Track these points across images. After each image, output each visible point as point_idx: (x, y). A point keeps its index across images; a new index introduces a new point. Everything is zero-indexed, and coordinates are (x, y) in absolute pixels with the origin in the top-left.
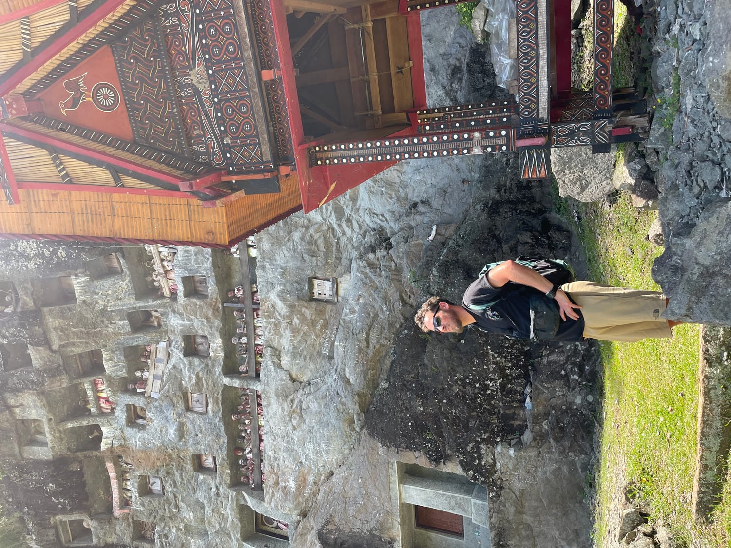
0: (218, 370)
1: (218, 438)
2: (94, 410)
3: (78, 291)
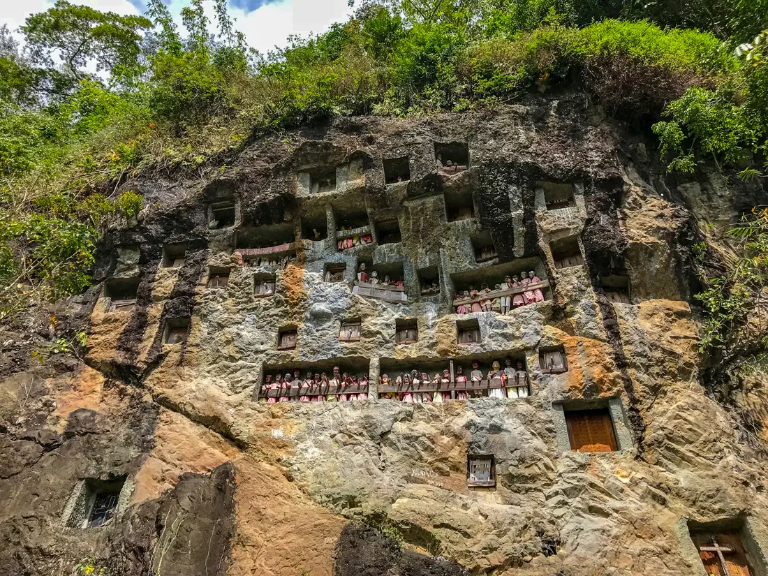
0: (385, 353)
1: (314, 352)
2: (341, 234)
3: (459, 222)
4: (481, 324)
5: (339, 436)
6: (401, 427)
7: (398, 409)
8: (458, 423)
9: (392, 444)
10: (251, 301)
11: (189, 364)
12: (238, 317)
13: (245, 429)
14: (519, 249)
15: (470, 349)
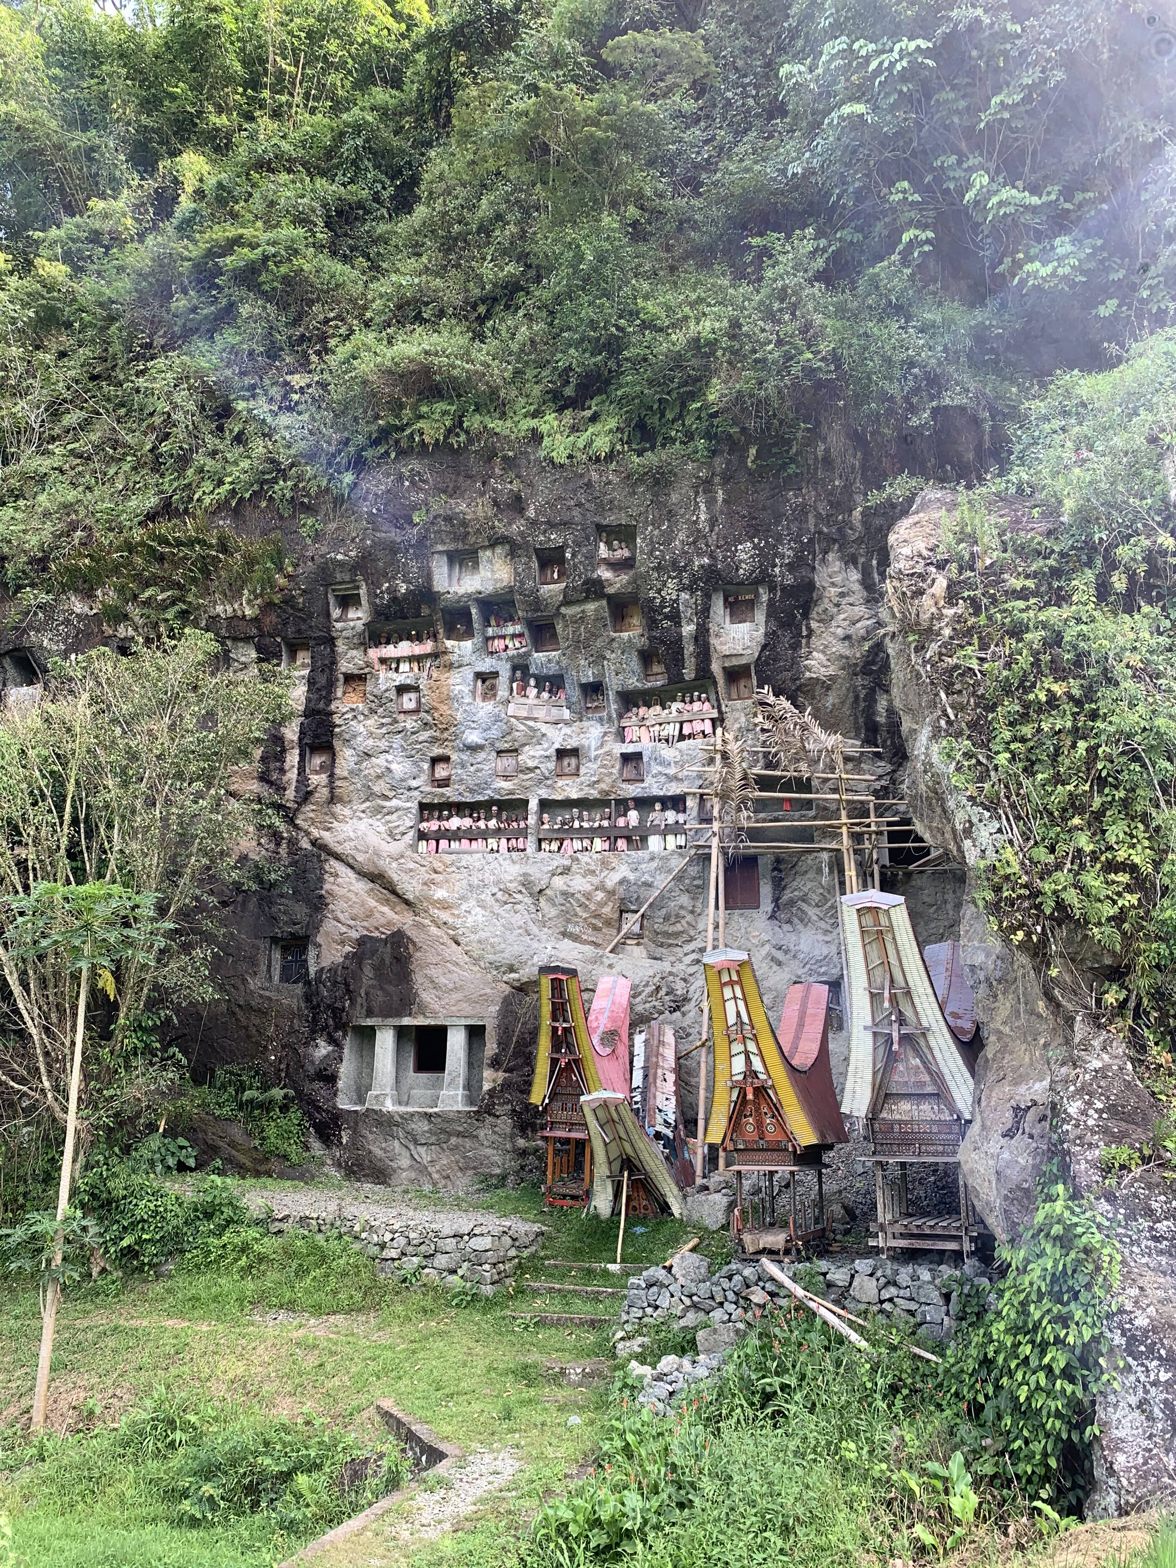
0: (544, 793)
1: (472, 791)
2: (490, 632)
3: (625, 635)
4: (645, 759)
5: (499, 895)
6: (559, 882)
7: (556, 864)
8: (613, 879)
9: (550, 900)
10: (396, 721)
11: (341, 800)
12: (383, 744)
13: (410, 887)
14: (689, 673)
15: (632, 790)
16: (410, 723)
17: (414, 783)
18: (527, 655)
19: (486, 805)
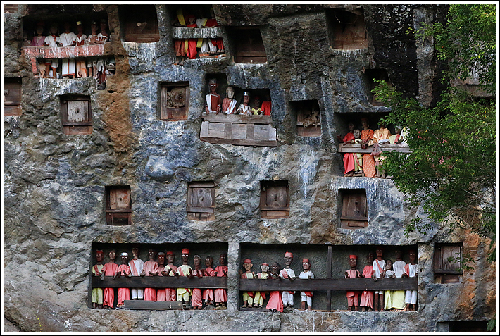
0: (245, 235)
1: (158, 231)
2: (179, 32)
4: (370, 198)
10: (60, 140)
14: (424, 98)
15: (353, 235)
16: (78, 142)
17: (87, 219)
18: (225, 64)
19: (176, 248)
